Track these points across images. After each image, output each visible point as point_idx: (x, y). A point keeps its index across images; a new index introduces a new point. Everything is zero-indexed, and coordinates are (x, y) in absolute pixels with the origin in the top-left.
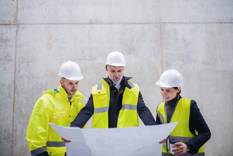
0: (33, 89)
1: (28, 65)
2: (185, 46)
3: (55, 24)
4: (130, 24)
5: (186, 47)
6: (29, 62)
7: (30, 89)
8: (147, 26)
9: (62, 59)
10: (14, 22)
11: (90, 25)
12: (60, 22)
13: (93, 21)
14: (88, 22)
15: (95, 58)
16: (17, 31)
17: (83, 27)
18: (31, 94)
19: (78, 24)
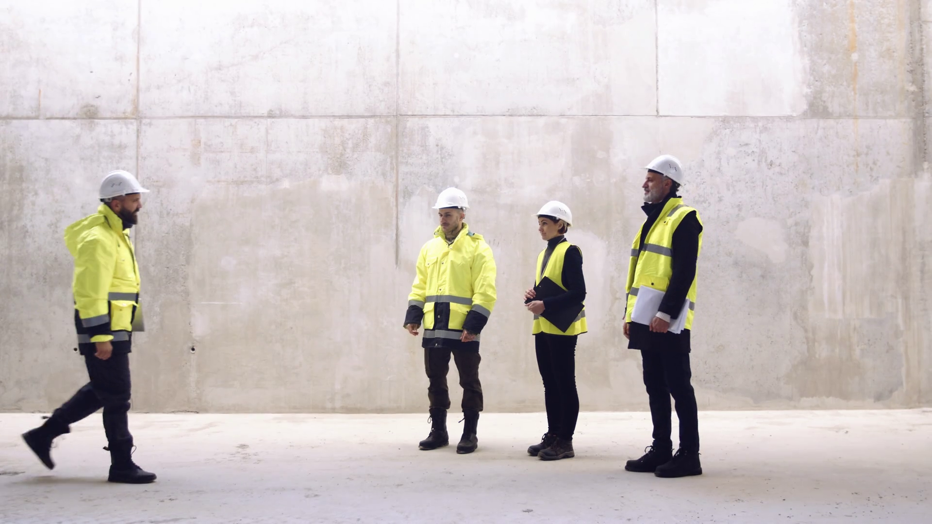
0: (167, 233)
1: (159, 192)
2: (442, 158)
3: (205, 117)
4: (341, 117)
5: (443, 160)
6: (161, 187)
7: (164, 235)
8: (371, 121)
9: (219, 181)
10: (133, 114)
11: (269, 120)
12: (216, 115)
13: (274, 112)
14: (266, 115)
15: (277, 180)
16: (138, 130)
17: (255, 123)
18: (165, 243)
19: (248, 117)
